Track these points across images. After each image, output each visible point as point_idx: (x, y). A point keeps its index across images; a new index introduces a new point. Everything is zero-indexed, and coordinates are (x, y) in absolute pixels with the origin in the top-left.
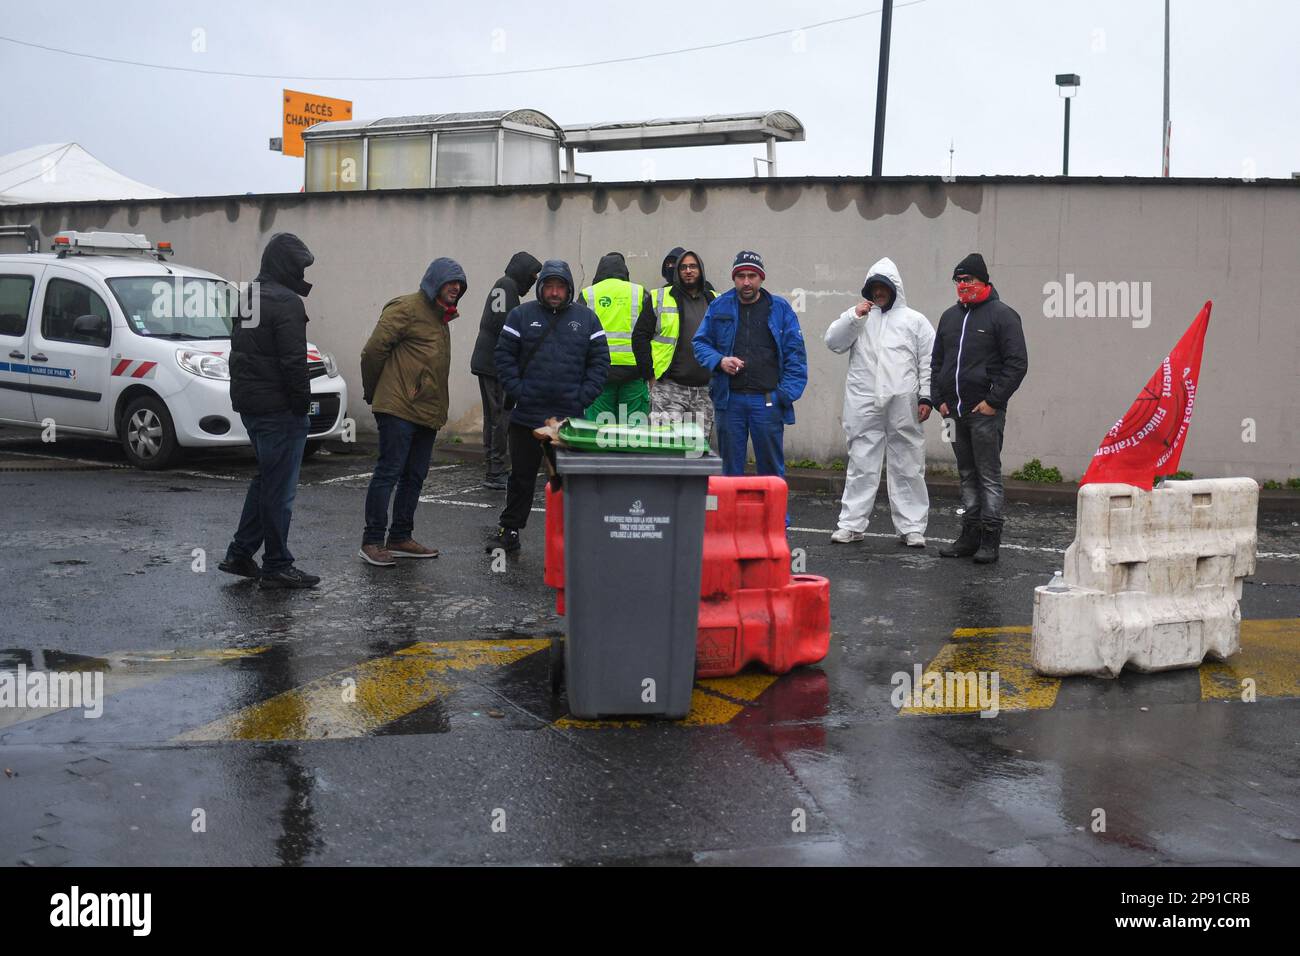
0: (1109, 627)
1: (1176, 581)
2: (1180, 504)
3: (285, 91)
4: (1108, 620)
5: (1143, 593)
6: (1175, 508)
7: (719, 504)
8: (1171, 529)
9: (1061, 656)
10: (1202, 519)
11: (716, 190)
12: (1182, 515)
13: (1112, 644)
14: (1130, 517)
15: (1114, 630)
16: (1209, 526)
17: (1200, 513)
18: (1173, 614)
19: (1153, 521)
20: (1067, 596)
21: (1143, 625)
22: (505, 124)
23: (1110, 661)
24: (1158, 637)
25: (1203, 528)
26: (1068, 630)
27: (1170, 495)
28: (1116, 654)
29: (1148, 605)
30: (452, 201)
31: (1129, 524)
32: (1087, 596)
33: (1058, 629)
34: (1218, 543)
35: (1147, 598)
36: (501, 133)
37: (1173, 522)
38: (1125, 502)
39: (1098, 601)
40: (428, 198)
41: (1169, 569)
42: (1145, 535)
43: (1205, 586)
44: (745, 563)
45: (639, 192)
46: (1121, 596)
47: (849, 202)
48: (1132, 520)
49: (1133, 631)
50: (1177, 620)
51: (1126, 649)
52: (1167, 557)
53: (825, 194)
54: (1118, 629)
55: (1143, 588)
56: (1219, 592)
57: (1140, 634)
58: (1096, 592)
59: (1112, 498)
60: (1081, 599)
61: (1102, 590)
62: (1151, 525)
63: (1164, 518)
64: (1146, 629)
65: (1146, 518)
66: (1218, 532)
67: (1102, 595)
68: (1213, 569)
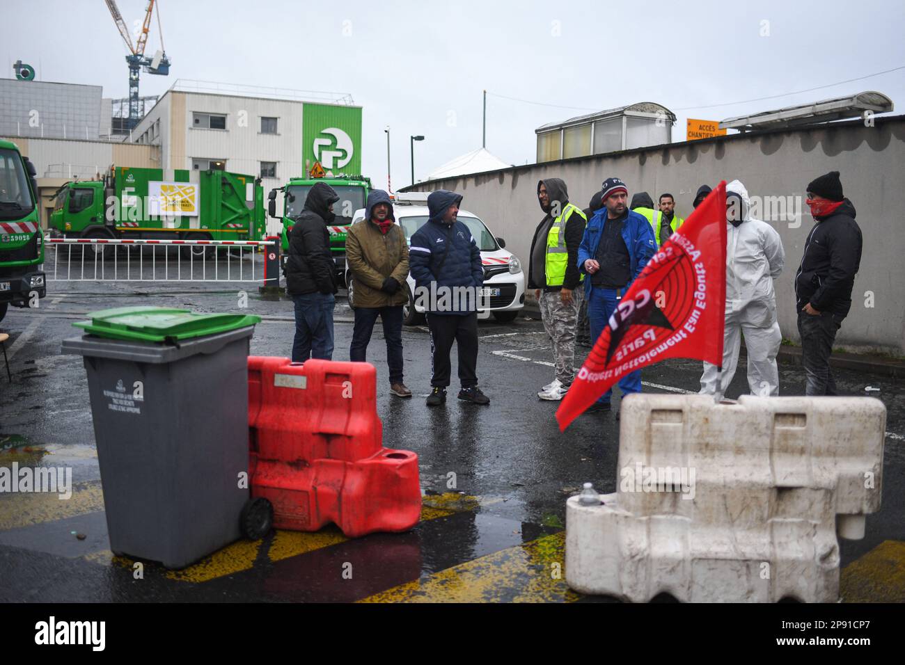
0: (628, 553)
1: (738, 511)
2: (753, 424)
3: (688, 119)
4: (629, 545)
5: (687, 519)
6: (745, 428)
7: (307, 384)
8: (739, 451)
9: (580, 574)
10: (791, 442)
11: (730, 143)
12: (754, 438)
13: (630, 572)
14: (680, 435)
15: (633, 557)
16: (802, 451)
17: (786, 436)
18: (725, 548)
19: (711, 440)
20: (586, 512)
21: (680, 556)
22: (626, 112)
23: (629, 590)
24: (701, 572)
25: (793, 452)
26: (587, 547)
27: (736, 412)
28: (636, 584)
29: (693, 534)
30: (594, 163)
31: (679, 440)
32: (612, 515)
33: (577, 544)
34: (809, 473)
35: (693, 525)
36: (624, 119)
37: (741, 443)
38: (676, 417)
39: (623, 522)
40: (583, 163)
41: (724, 497)
42: (698, 454)
43: (789, 520)
44: (328, 437)
45: (686, 150)
46: (659, 521)
47: (817, 143)
48: (683, 437)
49: (664, 561)
50: (729, 556)
51: (655, 579)
52: (722, 481)
53: (800, 139)
54: (638, 557)
55: (688, 514)
56: (809, 529)
57: (674, 566)
58: (622, 512)
59: (654, 411)
60: (603, 517)
61: (628, 510)
62: (707, 445)
63: (729, 438)
64: (683, 561)
65: (700, 436)
66: (813, 459)
67: (626, 517)
68: (801, 502)
